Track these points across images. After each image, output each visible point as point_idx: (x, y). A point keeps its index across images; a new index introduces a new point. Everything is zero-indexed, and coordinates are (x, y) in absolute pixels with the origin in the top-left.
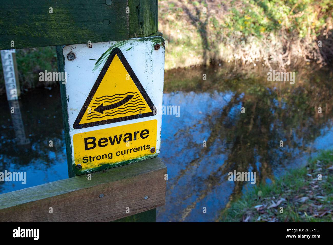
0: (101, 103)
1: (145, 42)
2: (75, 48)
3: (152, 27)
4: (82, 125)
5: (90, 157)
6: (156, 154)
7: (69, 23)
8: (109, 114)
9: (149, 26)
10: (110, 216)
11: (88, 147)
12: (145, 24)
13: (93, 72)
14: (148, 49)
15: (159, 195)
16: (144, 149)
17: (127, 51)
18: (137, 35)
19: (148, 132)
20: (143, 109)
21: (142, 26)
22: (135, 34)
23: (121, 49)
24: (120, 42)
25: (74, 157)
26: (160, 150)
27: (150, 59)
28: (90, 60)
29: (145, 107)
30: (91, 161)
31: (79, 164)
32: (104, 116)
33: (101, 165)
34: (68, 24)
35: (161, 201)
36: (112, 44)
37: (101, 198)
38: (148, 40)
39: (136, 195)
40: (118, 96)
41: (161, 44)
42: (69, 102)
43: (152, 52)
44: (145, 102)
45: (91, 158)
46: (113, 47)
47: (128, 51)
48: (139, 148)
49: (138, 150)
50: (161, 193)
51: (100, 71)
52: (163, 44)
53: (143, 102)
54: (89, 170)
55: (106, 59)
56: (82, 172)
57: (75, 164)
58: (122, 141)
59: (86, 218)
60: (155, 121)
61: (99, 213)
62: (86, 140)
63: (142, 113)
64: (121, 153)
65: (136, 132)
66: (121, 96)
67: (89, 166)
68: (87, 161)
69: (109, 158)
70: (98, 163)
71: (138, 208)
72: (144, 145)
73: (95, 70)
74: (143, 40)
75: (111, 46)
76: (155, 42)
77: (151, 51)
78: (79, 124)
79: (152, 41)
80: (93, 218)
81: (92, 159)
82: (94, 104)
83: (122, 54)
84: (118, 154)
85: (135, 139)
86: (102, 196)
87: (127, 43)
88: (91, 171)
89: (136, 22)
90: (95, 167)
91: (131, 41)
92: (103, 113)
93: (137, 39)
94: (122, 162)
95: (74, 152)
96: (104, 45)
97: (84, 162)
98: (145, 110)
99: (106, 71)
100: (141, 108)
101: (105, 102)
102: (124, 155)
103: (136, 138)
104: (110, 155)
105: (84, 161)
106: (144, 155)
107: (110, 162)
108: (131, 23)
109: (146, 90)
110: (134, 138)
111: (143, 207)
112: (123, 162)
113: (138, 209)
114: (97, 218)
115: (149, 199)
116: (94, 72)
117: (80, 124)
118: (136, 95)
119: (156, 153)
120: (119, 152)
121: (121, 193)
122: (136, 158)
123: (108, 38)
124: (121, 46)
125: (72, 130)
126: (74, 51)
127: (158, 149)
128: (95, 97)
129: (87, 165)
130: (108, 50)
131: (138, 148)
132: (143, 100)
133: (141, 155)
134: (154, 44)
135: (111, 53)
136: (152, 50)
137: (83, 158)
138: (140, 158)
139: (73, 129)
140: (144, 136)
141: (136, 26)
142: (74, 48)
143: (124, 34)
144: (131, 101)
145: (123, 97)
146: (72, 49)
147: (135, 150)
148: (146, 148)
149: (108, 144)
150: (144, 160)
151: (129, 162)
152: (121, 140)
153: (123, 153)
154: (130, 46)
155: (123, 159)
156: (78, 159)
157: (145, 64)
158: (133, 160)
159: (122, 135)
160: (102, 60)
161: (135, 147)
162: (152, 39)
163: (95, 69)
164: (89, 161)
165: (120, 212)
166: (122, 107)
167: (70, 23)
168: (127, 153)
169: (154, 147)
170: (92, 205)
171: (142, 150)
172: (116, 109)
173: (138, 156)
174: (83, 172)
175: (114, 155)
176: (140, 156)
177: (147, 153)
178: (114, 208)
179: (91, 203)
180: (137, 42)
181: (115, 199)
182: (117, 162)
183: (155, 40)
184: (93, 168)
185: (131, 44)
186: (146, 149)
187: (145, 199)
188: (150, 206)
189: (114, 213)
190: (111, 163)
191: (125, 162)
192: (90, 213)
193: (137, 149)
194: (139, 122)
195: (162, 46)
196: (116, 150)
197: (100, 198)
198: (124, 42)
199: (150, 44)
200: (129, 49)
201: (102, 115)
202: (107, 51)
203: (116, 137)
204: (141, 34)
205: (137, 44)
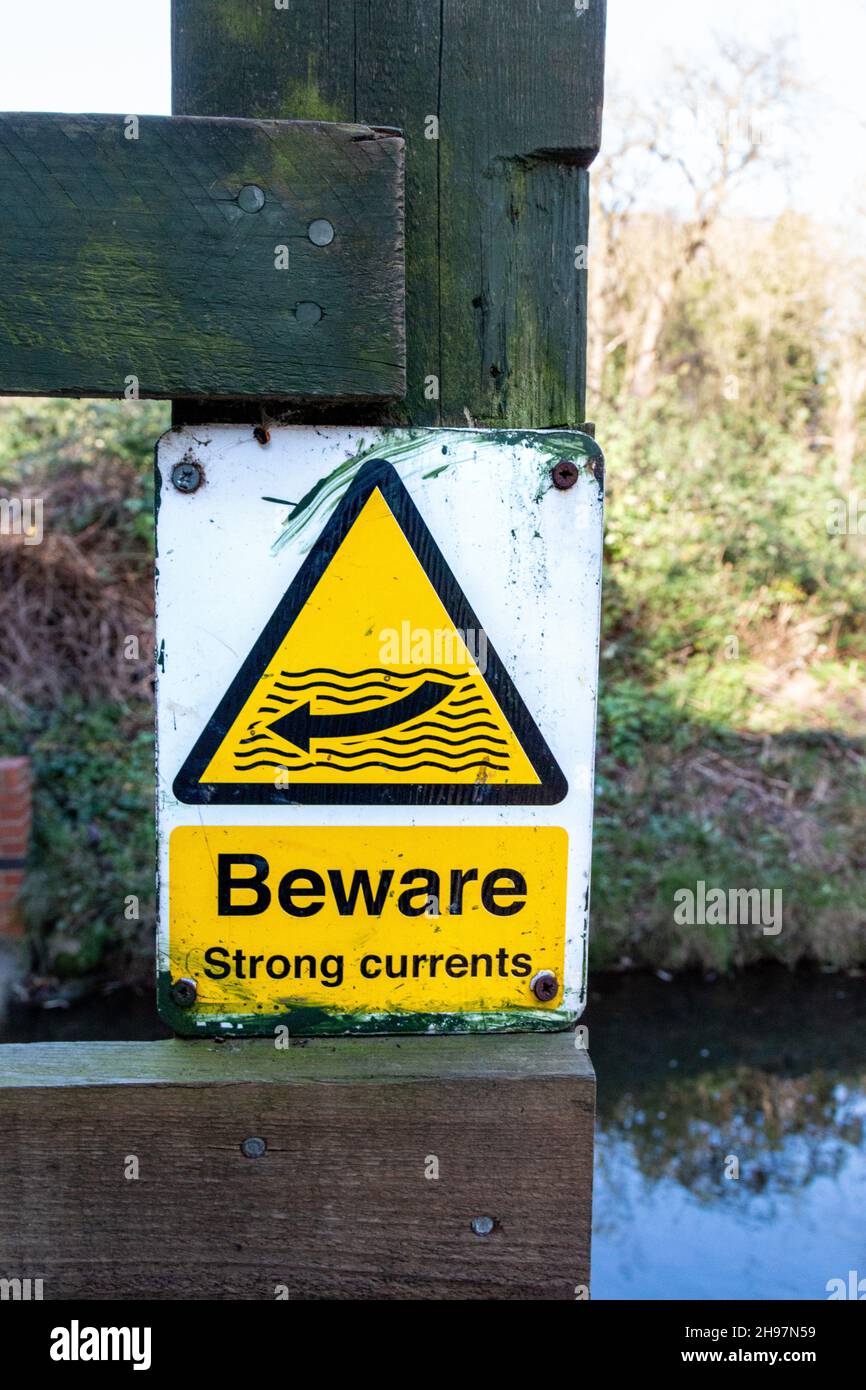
0: (301, 698)
1: (508, 449)
2: (206, 444)
3: (552, 397)
4: (213, 789)
5: (239, 952)
6: (564, 1014)
7: (154, 304)
8: (335, 760)
9: (534, 388)
10: (291, 1276)
11: (234, 902)
12: (513, 377)
13: (273, 553)
14: (520, 481)
15: (554, 1230)
16: (503, 973)
17: (425, 478)
18: (474, 417)
19: (520, 887)
20: (494, 760)
21: (498, 384)
22: (467, 413)
23: (396, 467)
24: (397, 439)
25: (167, 937)
26: (581, 997)
27: (531, 526)
28: (264, 499)
29: (506, 755)
30: (240, 975)
31: (187, 978)
32: (310, 765)
33: (288, 1007)
34: (153, 308)
35: (567, 1267)
36: (362, 442)
37: (252, 1161)
38: (524, 442)
39: (428, 1195)
40: (379, 677)
41: (582, 465)
42: (163, 671)
43: (538, 498)
44: (505, 730)
45: (244, 958)
46: (365, 454)
47: (431, 479)
48: (475, 959)
49: (469, 969)
50: (563, 1221)
51: (303, 552)
52: (594, 466)
53: (495, 727)
54: (229, 1020)
55: (332, 506)
56: (199, 1024)
57: (169, 972)
58: (391, 903)
59: (172, 1250)
60: (560, 836)
61: (238, 1242)
62: (226, 861)
63: (489, 781)
64: (383, 966)
65: (461, 871)
66: (394, 681)
67: (233, 999)
68: (222, 971)
69: (326, 979)
70: (275, 996)
71: (440, 1276)
72: (502, 951)
73: (283, 545)
74: (501, 439)
75: (354, 451)
76: (557, 454)
77: (535, 493)
78: (201, 781)
79: (541, 448)
80: (207, 1265)
81: (246, 965)
82: (270, 697)
83: (402, 490)
84: (372, 966)
85: (455, 905)
86: (259, 1153)
87: (425, 443)
88: (240, 1026)
89: (470, 363)
90: (257, 1011)
91: (446, 438)
92: (306, 748)
93: (470, 432)
94: (391, 1016)
95: (168, 911)
96: (327, 443)
97: (208, 973)
98: (506, 768)
99: (331, 558)
100: (485, 754)
101: (319, 697)
102: (399, 980)
103: (460, 903)
104: (332, 967)
105: (208, 966)
106: (500, 1004)
107: (329, 1003)
108: (452, 365)
109: (510, 672)
110: (451, 903)
111: (463, 1276)
112: (395, 1019)
113: (437, 1280)
114: (227, 1270)
115: (498, 1239)
116: (276, 555)
117: (203, 779)
118: (465, 689)
119: (560, 1009)
120: (377, 960)
121: (349, 1160)
122: (461, 1008)
123: (309, 379)
124: (400, 457)
125: (166, 805)
126: (200, 454)
127: (573, 987)
128: (275, 667)
129: (225, 991)
130: (341, 467)
131: (470, 961)
132: (498, 716)
133: (482, 1002)
134: (549, 463)
135: (357, 479)
136: (542, 486)
137: (206, 949)
138: (480, 1018)
139: (173, 798)
140: (502, 901)
141: (471, 380)
142: (200, 443)
143: (380, 367)
144: (441, 713)
145: (401, 689)
146: (195, 445)
147: (458, 966)
148: (509, 966)
149: (324, 908)
150: (497, 1033)
151: (425, 1027)
152: (388, 898)
153: (396, 968)
154: (442, 460)
155: (394, 1002)
156: (184, 949)
157: (509, 549)
158: (445, 1016)
159: (392, 872)
160: (313, 505)
161: (457, 953)
162: (542, 439)
163: (283, 539)
164: (233, 973)
165: (343, 1267)
166: (394, 732)
167: (159, 305)
168: (416, 974)
169: (552, 974)
170: (207, 1184)
171: (489, 973)
172: (370, 740)
173: (467, 1003)
174: (204, 1024)
175: (351, 970)
176: (477, 1006)
177: (513, 997)
178: (314, 1237)
179: (202, 1175)
180: (475, 447)
181: (319, 1186)
182: (363, 1009)
183: (555, 446)
184: (247, 1013)
185: (444, 451)
186: (511, 974)
187: (479, 1229)
188: (503, 1281)
189: (311, 1265)
190: (334, 1008)
191: (403, 1019)
192: (193, 1232)
193: (465, 964)
194: (478, 823)
195: (592, 477)
196: (362, 944)
197: (245, 1156)
198: (413, 438)
199: (531, 461)
200: (435, 474)
201: (305, 758)
202: (339, 469)
203: (361, 877)
204: (495, 413)
205: (472, 455)
